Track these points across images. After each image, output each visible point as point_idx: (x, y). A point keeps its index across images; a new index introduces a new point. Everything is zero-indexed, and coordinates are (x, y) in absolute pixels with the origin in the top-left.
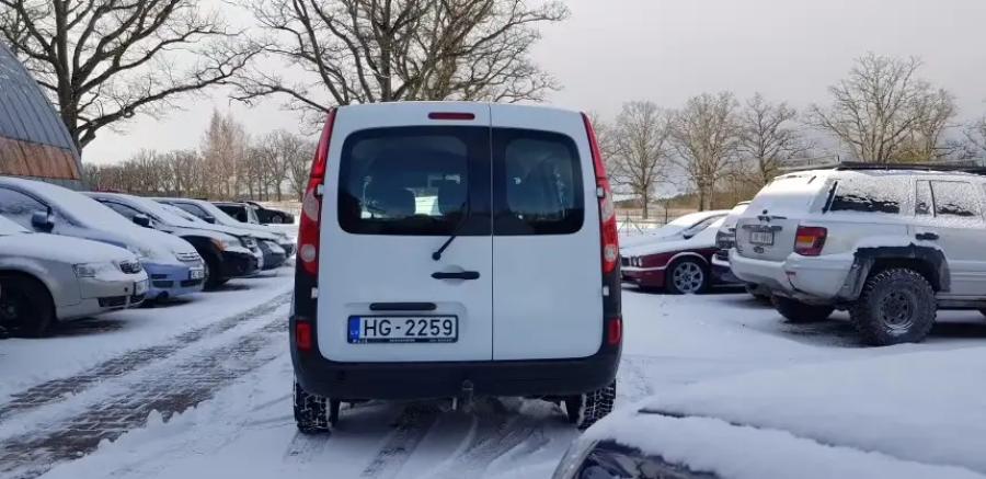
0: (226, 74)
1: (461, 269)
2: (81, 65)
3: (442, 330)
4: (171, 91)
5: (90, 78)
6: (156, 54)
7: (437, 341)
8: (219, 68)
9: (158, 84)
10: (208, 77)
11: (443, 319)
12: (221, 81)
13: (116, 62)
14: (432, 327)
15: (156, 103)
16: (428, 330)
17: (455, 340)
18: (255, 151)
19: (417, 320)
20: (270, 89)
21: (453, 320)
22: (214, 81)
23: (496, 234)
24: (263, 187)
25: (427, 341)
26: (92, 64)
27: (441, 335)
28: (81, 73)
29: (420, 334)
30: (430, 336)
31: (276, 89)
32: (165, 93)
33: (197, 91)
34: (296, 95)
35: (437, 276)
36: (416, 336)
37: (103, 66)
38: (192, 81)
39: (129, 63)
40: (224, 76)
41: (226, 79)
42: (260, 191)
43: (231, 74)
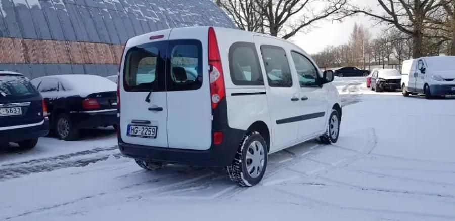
0: (338, 8)
1: (156, 106)
2: (278, 15)
3: (152, 133)
4: (313, 20)
5: (282, 19)
6: (305, 5)
7: (149, 137)
8: (335, 6)
9: (308, 18)
10: (330, 11)
11: (152, 128)
12: (336, 11)
13: (289, 12)
14: (149, 131)
15: (308, 27)
16: (147, 133)
17: (155, 137)
18: (377, 41)
19: (145, 128)
20: (353, 12)
21: (155, 128)
22: (332, 12)
23: (168, 90)
24: (381, 58)
25: (146, 137)
26: (282, 14)
27: (151, 135)
28: (279, 18)
29: (145, 134)
30: (148, 135)
31: (356, 12)
32: (310, 22)
33: (324, 19)
34: (366, 13)
35: (150, 109)
36: (144, 135)
37: (286, 14)
38: (323, 14)
39: (295, 11)
40: (337, 9)
41: (338, 11)
42: (379, 59)
43: (339, 8)
